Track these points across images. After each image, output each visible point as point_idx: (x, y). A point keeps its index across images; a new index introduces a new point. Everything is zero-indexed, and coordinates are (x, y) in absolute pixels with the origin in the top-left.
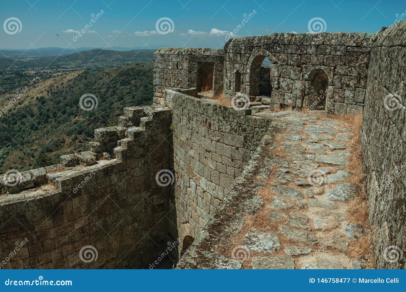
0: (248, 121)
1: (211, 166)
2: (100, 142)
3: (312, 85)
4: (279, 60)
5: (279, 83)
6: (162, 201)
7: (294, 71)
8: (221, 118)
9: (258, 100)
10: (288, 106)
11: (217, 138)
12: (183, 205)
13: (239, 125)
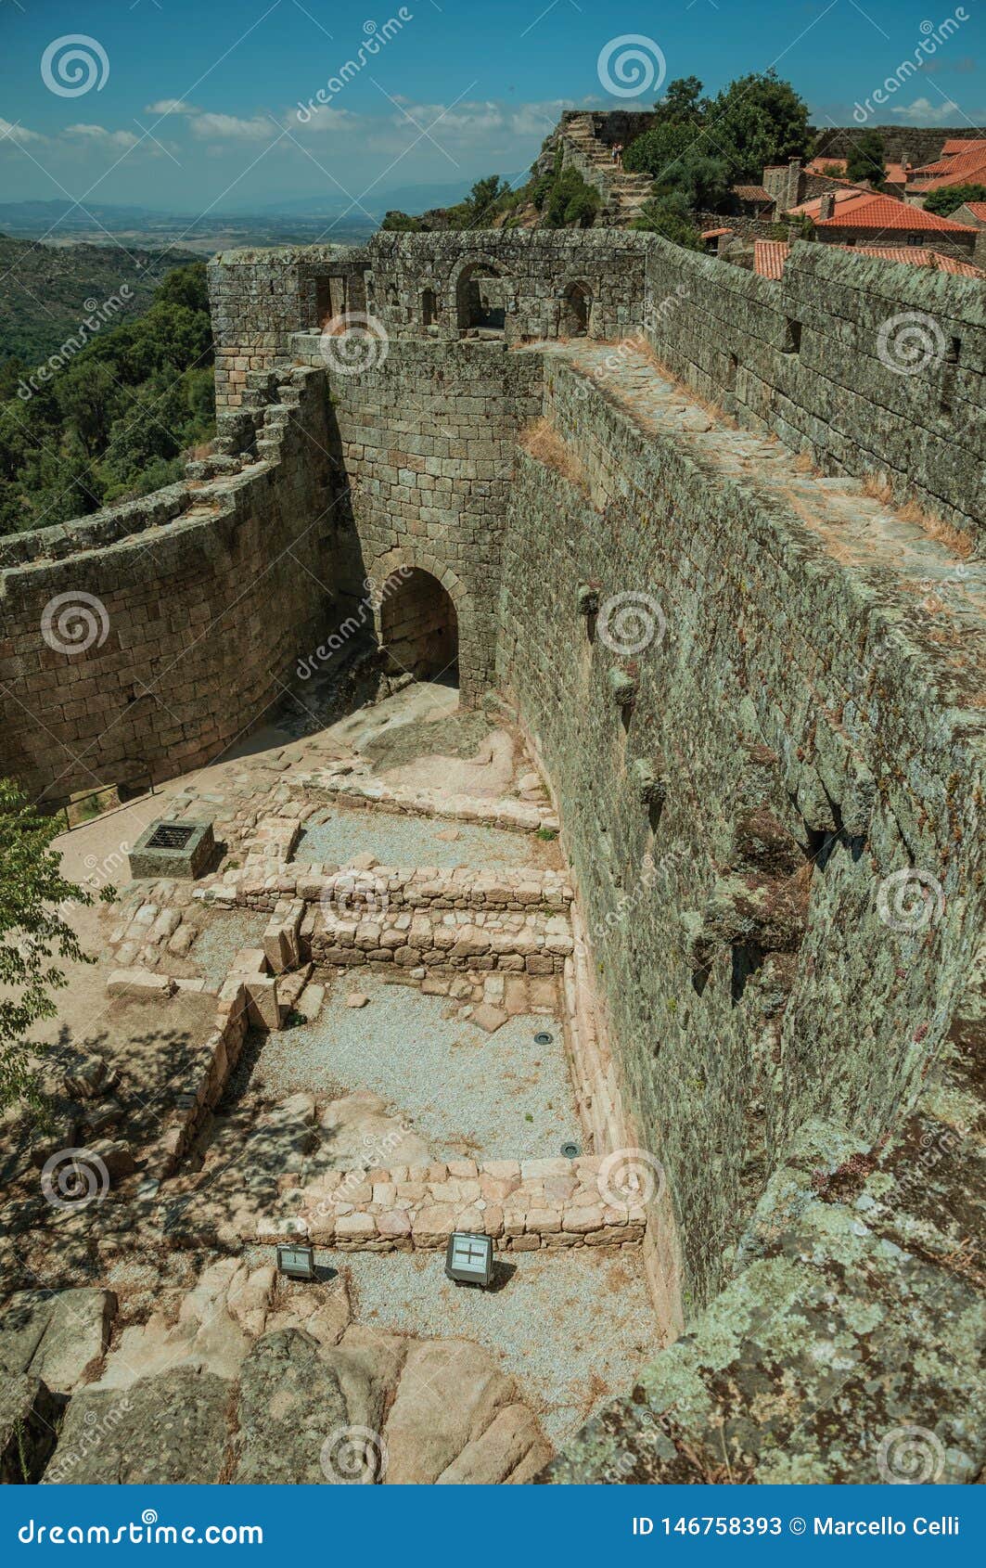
0: (508, 358)
1: (449, 435)
2: (233, 435)
3: (568, 303)
4: (514, 270)
5: (517, 304)
6: (329, 533)
7: (541, 285)
8: (463, 361)
10: (536, 337)
11: (457, 391)
12: (381, 522)
13: (495, 366)
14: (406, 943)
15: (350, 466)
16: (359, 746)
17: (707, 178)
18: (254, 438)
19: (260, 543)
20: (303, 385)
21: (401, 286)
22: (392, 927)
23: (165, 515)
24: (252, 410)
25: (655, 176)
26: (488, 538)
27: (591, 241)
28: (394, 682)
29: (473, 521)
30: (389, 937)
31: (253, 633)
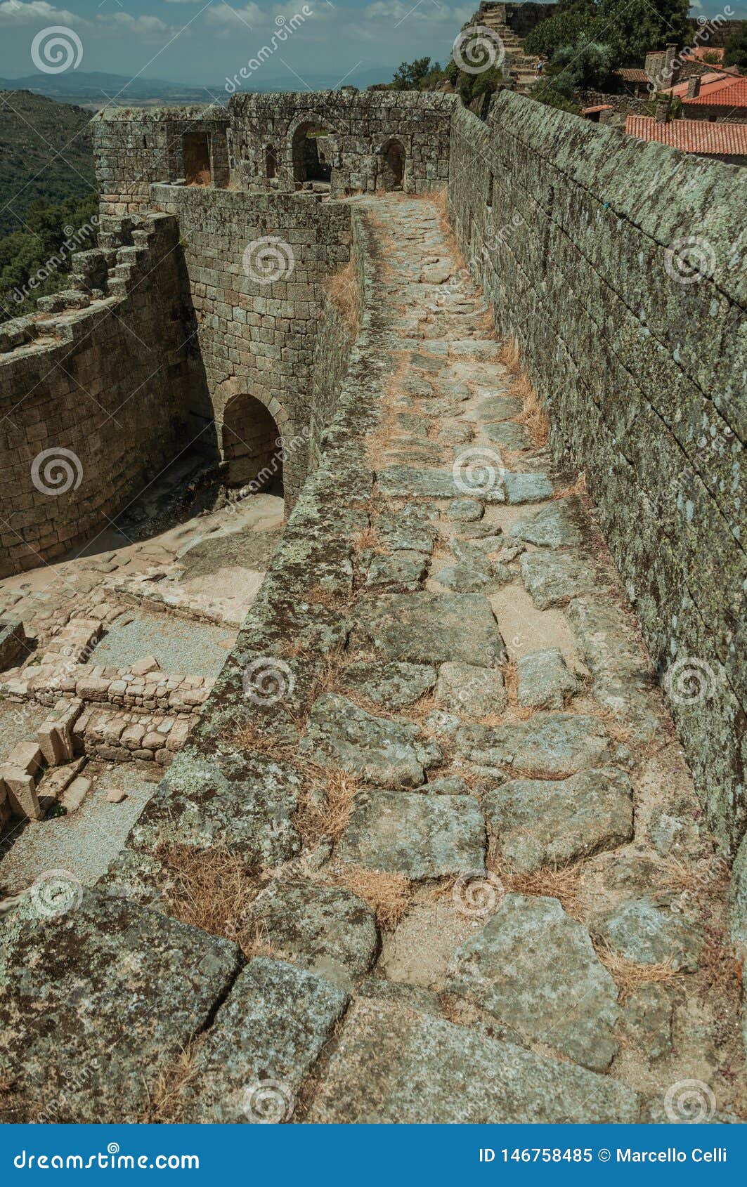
0: (320, 209)
2: (85, 273)
3: (385, 159)
4: (338, 128)
5: (341, 160)
6: (179, 361)
7: (361, 142)
8: (282, 211)
9: (307, 186)
10: (356, 190)
12: (220, 353)
13: (309, 216)
14: (164, 746)
15: (196, 302)
16: (180, 554)
17: (593, 60)
18: (106, 277)
19: (102, 371)
20: (152, 230)
21: (249, 142)
22: (155, 730)
23: (8, 343)
24: (107, 251)
26: (305, 371)
27: (403, 102)
28: (233, 493)
29: (293, 355)
30: (151, 739)
31: (93, 450)
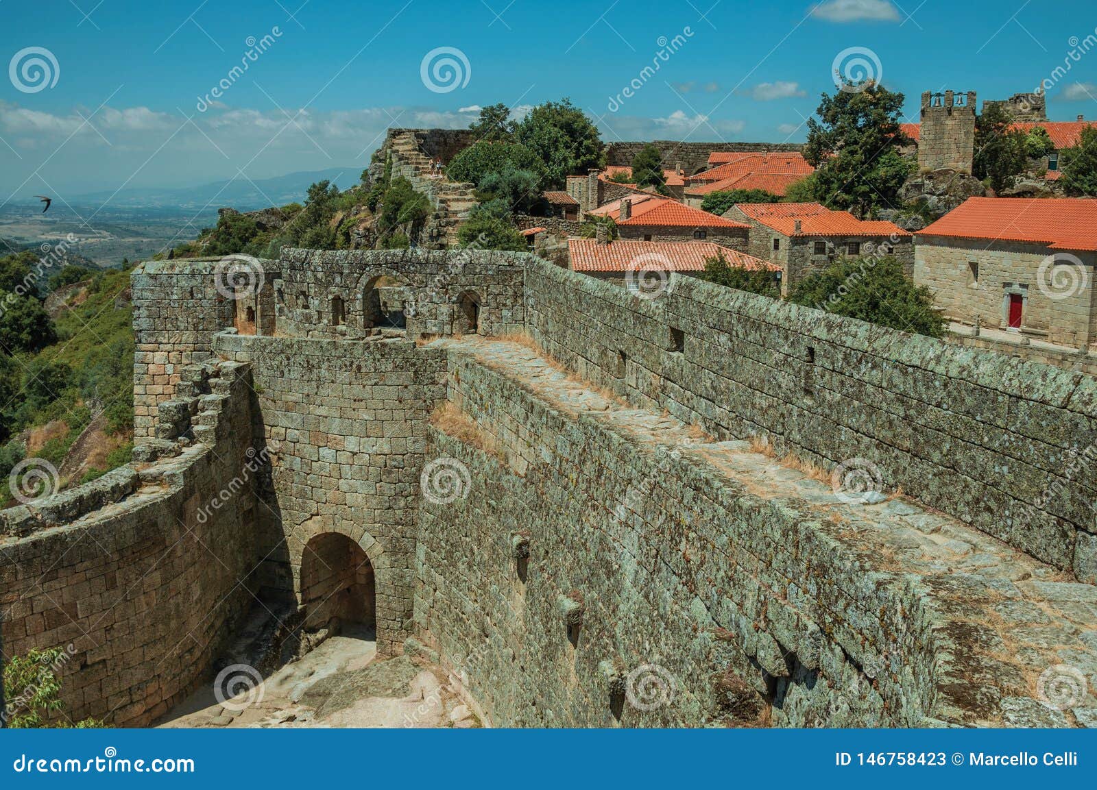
0: (417, 354)
1: (366, 418)
2: (173, 422)
3: (461, 307)
4: (414, 282)
6: (252, 505)
8: (378, 356)
9: (376, 332)
10: (434, 335)
11: (373, 382)
12: (302, 494)
13: (406, 360)
15: (272, 446)
16: (295, 696)
17: (522, 186)
18: (190, 424)
20: (232, 377)
21: (312, 293)
23: (120, 493)
24: (189, 400)
25: (476, 185)
26: (402, 503)
27: (478, 259)
28: (313, 638)
29: (388, 489)
31: (195, 598)
